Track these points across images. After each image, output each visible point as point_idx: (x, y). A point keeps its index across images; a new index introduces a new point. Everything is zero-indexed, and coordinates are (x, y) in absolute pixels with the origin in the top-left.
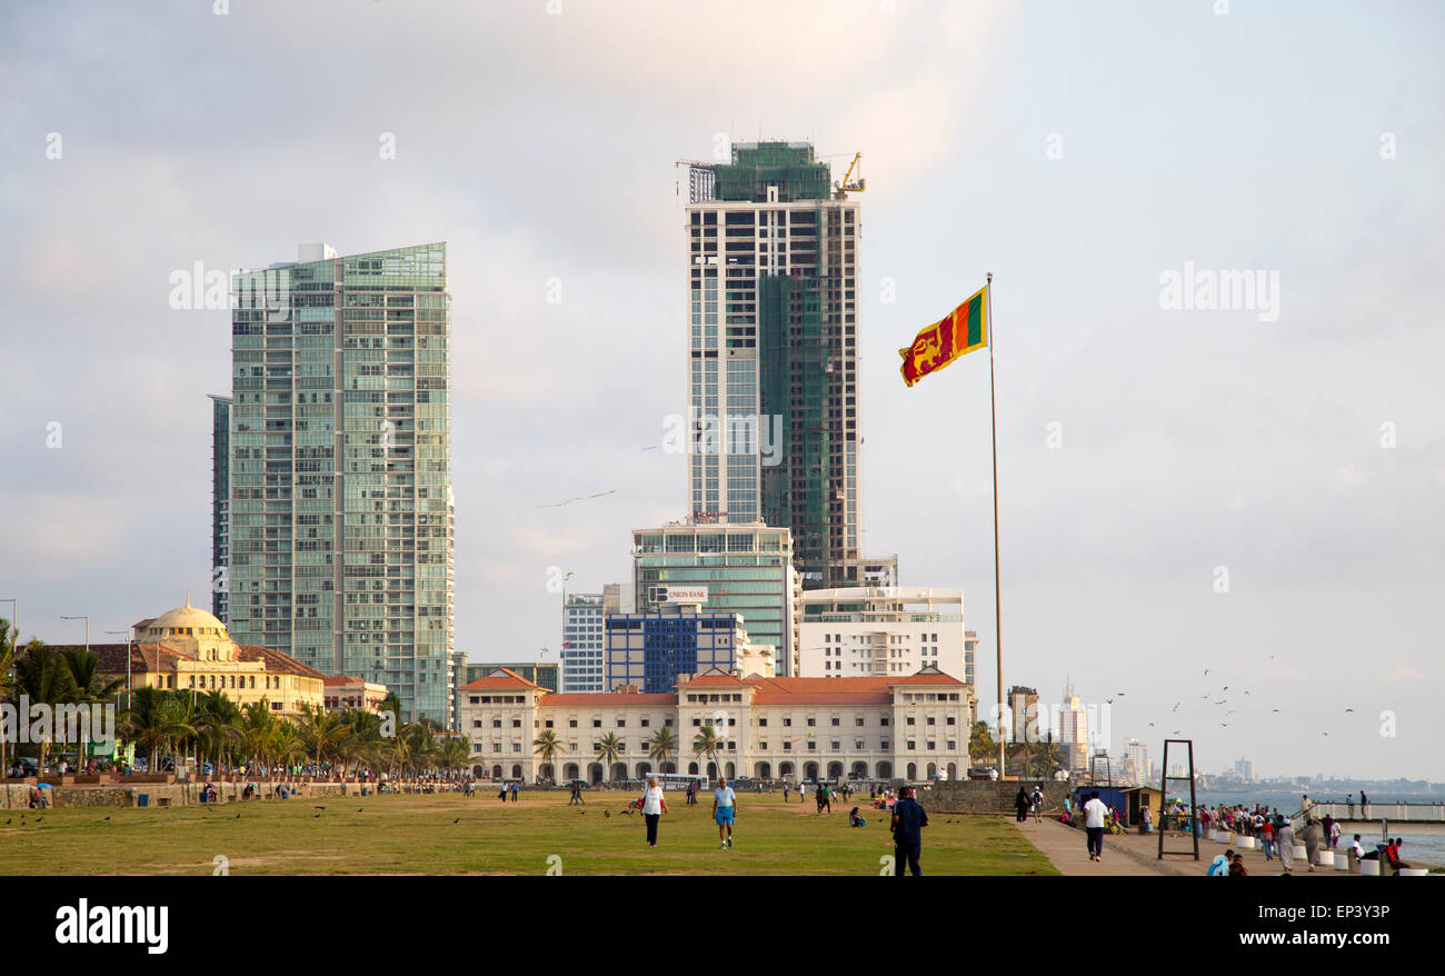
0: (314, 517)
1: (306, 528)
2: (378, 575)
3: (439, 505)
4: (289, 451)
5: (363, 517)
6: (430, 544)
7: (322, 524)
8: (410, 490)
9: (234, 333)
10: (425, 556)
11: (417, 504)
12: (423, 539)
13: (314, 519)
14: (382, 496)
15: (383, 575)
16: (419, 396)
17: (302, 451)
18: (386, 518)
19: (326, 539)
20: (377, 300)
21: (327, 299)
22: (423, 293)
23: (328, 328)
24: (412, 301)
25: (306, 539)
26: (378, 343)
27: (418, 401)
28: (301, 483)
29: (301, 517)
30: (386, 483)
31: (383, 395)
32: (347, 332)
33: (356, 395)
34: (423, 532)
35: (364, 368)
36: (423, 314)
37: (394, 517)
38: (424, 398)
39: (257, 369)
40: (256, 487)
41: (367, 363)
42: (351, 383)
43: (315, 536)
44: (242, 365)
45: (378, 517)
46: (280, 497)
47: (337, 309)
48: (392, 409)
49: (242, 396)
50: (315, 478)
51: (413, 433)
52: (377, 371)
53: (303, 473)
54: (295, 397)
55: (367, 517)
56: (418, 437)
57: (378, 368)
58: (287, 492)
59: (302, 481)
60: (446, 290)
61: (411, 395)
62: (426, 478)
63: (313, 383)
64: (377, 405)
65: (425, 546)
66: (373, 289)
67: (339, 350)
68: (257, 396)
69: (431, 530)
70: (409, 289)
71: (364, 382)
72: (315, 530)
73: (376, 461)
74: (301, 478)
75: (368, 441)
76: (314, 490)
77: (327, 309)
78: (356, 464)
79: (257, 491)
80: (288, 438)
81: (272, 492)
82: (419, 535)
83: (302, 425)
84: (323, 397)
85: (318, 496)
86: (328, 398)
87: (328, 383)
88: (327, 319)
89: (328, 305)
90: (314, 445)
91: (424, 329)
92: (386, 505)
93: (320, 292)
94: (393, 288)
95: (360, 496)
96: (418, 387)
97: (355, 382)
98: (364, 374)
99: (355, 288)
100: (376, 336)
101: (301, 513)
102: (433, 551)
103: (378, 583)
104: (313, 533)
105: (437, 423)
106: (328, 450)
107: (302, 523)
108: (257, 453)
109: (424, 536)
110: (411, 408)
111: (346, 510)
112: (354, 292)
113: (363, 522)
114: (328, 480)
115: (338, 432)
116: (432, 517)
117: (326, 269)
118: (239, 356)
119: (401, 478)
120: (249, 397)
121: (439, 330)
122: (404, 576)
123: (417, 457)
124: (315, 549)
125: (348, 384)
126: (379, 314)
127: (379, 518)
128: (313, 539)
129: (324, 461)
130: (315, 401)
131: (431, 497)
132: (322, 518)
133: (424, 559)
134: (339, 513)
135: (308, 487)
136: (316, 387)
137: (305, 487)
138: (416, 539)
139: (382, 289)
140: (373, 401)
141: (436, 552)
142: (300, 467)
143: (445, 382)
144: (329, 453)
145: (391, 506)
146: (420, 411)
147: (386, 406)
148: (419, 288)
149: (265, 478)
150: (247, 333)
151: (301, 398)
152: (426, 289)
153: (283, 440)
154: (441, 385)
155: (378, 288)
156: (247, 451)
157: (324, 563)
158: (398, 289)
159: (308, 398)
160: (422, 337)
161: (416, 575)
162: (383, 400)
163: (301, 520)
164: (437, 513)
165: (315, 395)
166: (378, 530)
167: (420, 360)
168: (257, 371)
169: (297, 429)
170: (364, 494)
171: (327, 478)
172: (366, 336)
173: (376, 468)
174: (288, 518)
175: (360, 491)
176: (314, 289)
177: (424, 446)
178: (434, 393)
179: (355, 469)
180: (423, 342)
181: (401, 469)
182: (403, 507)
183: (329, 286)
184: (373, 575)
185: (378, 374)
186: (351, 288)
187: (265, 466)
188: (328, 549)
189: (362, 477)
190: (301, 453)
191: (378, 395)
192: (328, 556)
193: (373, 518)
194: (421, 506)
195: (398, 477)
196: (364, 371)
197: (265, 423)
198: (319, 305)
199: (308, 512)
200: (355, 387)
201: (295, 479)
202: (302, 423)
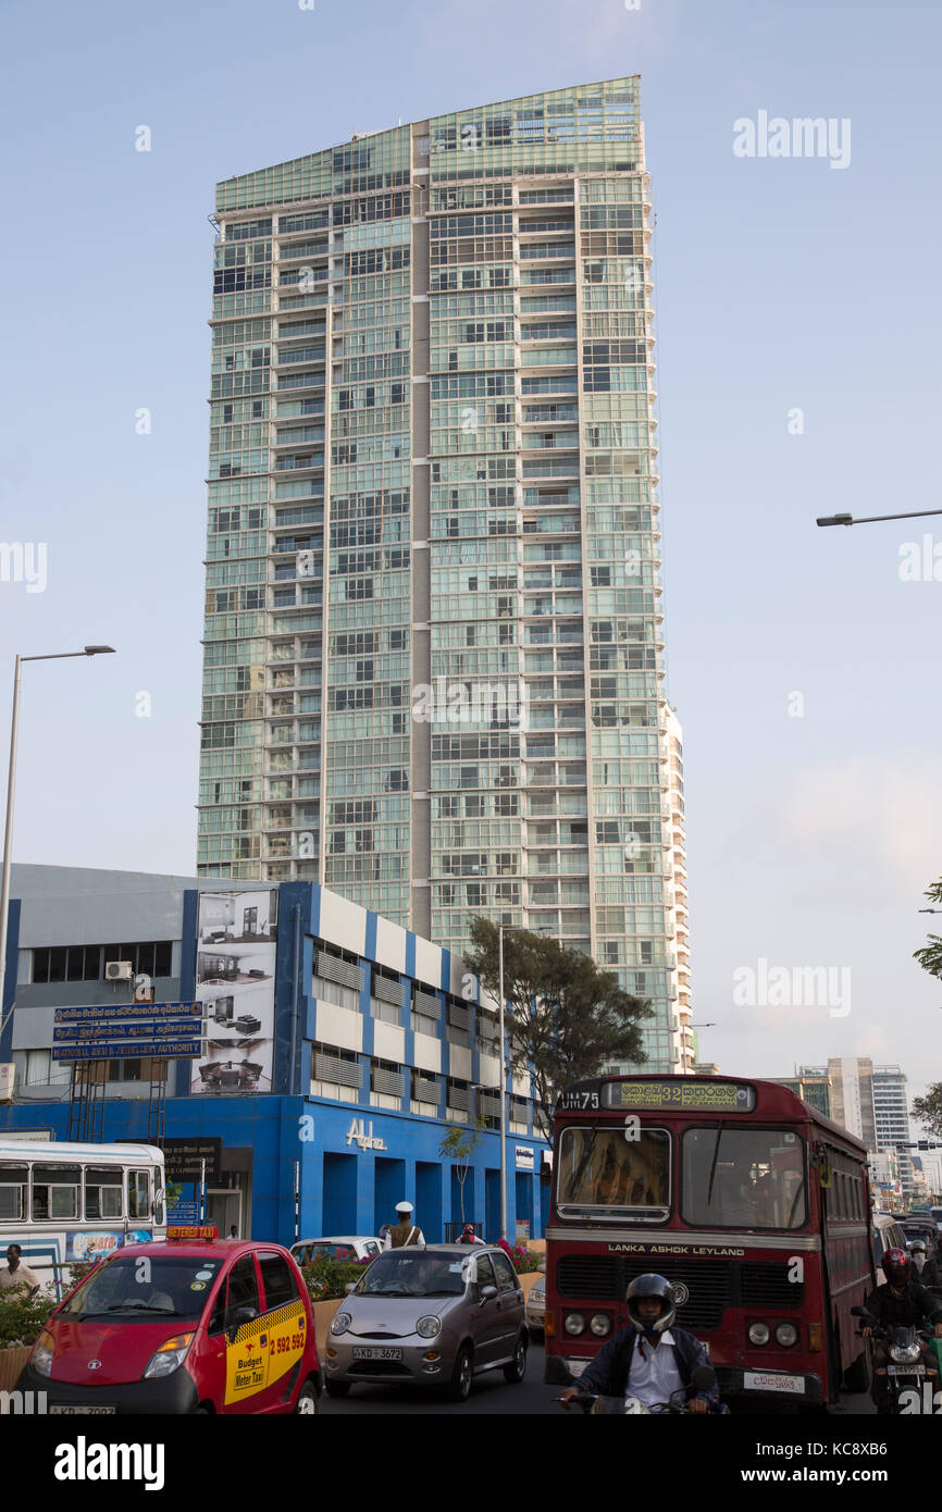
0: (369, 637)
1: (351, 663)
2: (505, 753)
3: (639, 598)
4: (318, 506)
5: (471, 631)
6: (620, 684)
7: (384, 649)
8: (573, 572)
9: (217, 290)
10: (609, 711)
11: (588, 599)
12: (602, 674)
13: (368, 642)
14: (512, 582)
15: (516, 753)
16: (587, 378)
17: (343, 504)
18: (521, 633)
19: (394, 679)
20: (498, 194)
21: (398, 203)
22: (591, 175)
23: (399, 258)
24: (571, 191)
25: (351, 682)
26: (500, 278)
27: (587, 388)
28: (343, 570)
29: (342, 640)
30: (520, 557)
31: (512, 380)
32: (435, 261)
33: (457, 380)
34: (603, 661)
35: (470, 328)
36: (594, 216)
37: (539, 629)
38: (600, 382)
39: (257, 353)
40: (250, 584)
41: (477, 319)
42: (445, 360)
43: (370, 676)
44: (229, 348)
45: (503, 630)
46: (300, 601)
47: (415, 220)
48: (532, 410)
49: (228, 410)
50: (370, 556)
51: (577, 453)
52: (499, 332)
53: (347, 550)
54: (331, 399)
55: (481, 631)
56: (589, 460)
57: (500, 327)
58: (315, 589)
59: (344, 566)
60: (641, 168)
61: (569, 377)
62: (607, 545)
63: (367, 367)
64: (498, 400)
65: (607, 688)
66: (489, 174)
67: (421, 299)
68: (257, 406)
69: (620, 656)
70: (562, 169)
71: (468, 355)
72: (370, 665)
73: (500, 514)
74: (343, 559)
75: (482, 474)
76: (370, 583)
77: (396, 220)
78: (455, 522)
79: (252, 595)
80: (318, 480)
81: (285, 593)
82: (594, 666)
83: (345, 455)
84: (388, 392)
85: (377, 594)
86: (397, 394)
87: (397, 362)
88: (395, 241)
89: (398, 213)
90: (368, 489)
91: (597, 245)
92: (522, 607)
93: (385, 190)
94: (530, 171)
95: (465, 588)
96: (586, 360)
97: (454, 356)
98: (470, 339)
99: (453, 176)
100: (496, 264)
101: (341, 629)
102: (625, 699)
103: (505, 771)
104: (366, 671)
105: (628, 431)
106: (396, 498)
107: (342, 651)
108: (255, 518)
109: (605, 665)
110: (572, 404)
111: (435, 617)
112: (450, 184)
113: (470, 641)
114: (398, 559)
115: (421, 461)
116: (622, 625)
117: (396, 146)
118: (223, 329)
119: (552, 547)
120: (243, 410)
121: (626, 246)
122: (564, 751)
123: (586, 501)
124: (369, 704)
125: (439, 361)
126: (500, 221)
127: (505, 634)
128: (365, 684)
129: (388, 523)
130: (370, 402)
131: (619, 584)
132: (384, 638)
133: (607, 717)
134: (420, 626)
135: (357, 576)
136: (372, 375)
137: (349, 576)
138: (589, 674)
139: (508, 172)
140: (491, 392)
141: (635, 700)
142: (341, 538)
143: (642, 348)
144: (399, 504)
145: (532, 607)
146: (591, 411)
147: (519, 400)
148: (584, 167)
149: (270, 568)
150: (241, 287)
151: (344, 400)
152: (600, 167)
153: (308, 486)
154: (633, 353)
155: (499, 173)
156: (236, 516)
157: (388, 732)
158: (540, 170)
159: (359, 396)
160: (593, 260)
161: (591, 753)
162: (512, 390)
163: (343, 645)
164: (634, 618)
165: (370, 392)
166: (504, 656)
167: (588, 305)
168: (259, 358)
169: (335, 461)
170: (473, 584)
171: (396, 554)
172: (474, 266)
173: (501, 529)
174: (314, 641)
175: (465, 578)
176: (372, 187)
177: (600, 479)
178: (619, 372)
179: (454, 532)
180: (595, 274)
181: (554, 528)
182: (560, 609)
183: (403, 178)
184: (495, 754)
185: (500, 337)
186: (444, 177)
187: (271, 541)
188: (397, 702)
189: (467, 549)
190: (341, 509)
191: (500, 382)
192: (397, 718)
193: (494, 630)
194: (598, 605)
195: (547, 547)
196: (472, 334)
197: (272, 457)
198: (380, 216)
199: (358, 627)
200: (453, 366)
201: (330, 562)
202: (343, 450)
